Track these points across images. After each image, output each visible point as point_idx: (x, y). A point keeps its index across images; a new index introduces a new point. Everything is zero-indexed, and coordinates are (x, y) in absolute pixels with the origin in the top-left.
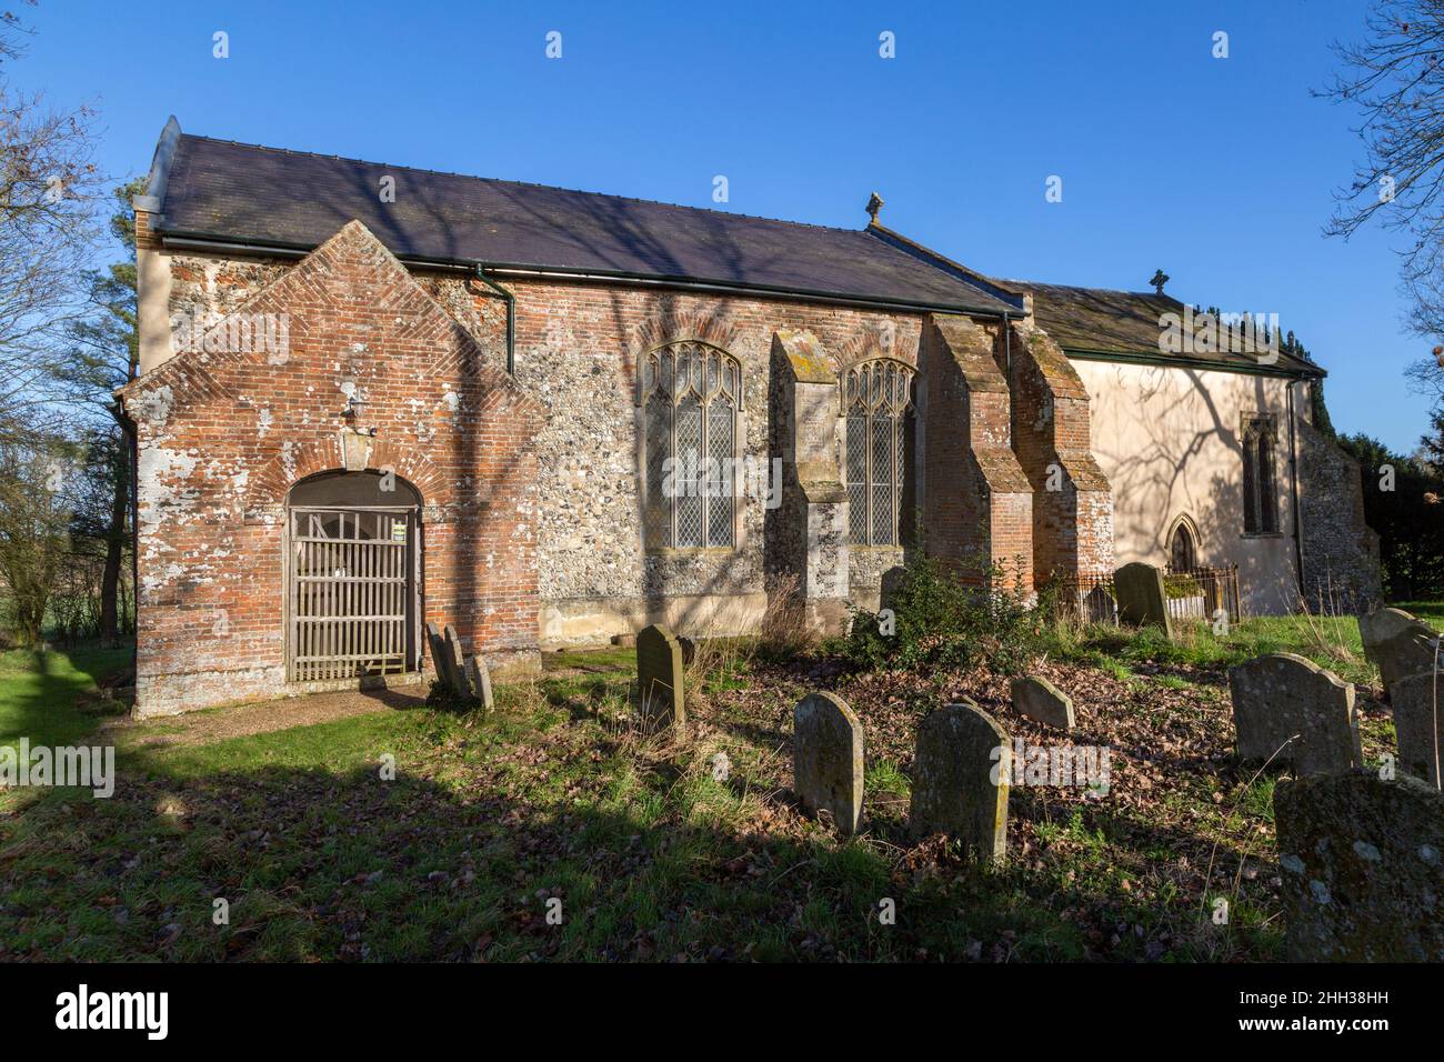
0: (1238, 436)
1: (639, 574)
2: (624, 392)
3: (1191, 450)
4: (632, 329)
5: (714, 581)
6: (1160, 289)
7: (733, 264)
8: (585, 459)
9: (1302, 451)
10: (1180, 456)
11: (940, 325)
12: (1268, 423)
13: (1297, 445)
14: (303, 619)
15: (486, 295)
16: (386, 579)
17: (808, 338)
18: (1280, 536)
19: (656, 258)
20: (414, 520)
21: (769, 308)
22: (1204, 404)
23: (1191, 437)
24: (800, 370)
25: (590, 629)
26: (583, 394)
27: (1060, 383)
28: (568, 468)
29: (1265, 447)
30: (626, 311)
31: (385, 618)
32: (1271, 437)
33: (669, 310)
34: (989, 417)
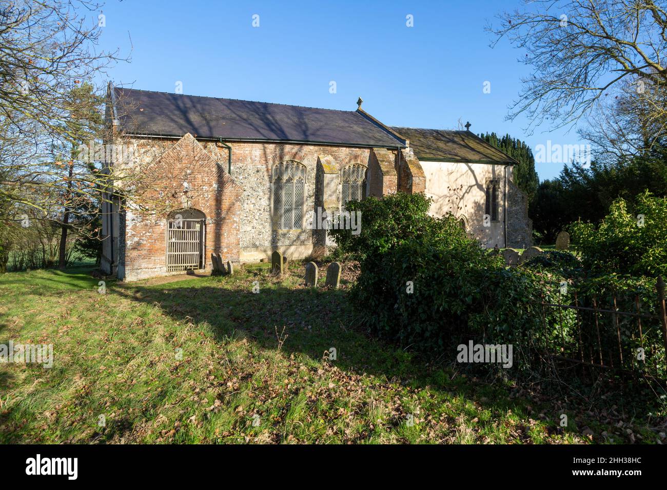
0: (484, 186)
1: (270, 239)
2: (266, 178)
3: (466, 192)
4: (270, 157)
5: (295, 241)
6: (468, 129)
7: (304, 133)
8: (253, 201)
9: (509, 191)
10: (462, 194)
11: (376, 152)
12: (496, 181)
13: (507, 189)
14: (170, 253)
15: (222, 147)
16: (194, 241)
17: (330, 158)
18: (499, 222)
19: (279, 132)
20: (203, 223)
21: (317, 148)
22: (472, 175)
23: (467, 188)
24: (326, 170)
25: (253, 257)
26: (253, 179)
27: (416, 172)
28: (247, 204)
29: (495, 190)
30: (268, 151)
31: (193, 253)
32: (497, 186)
33: (282, 150)
34: (389, 184)
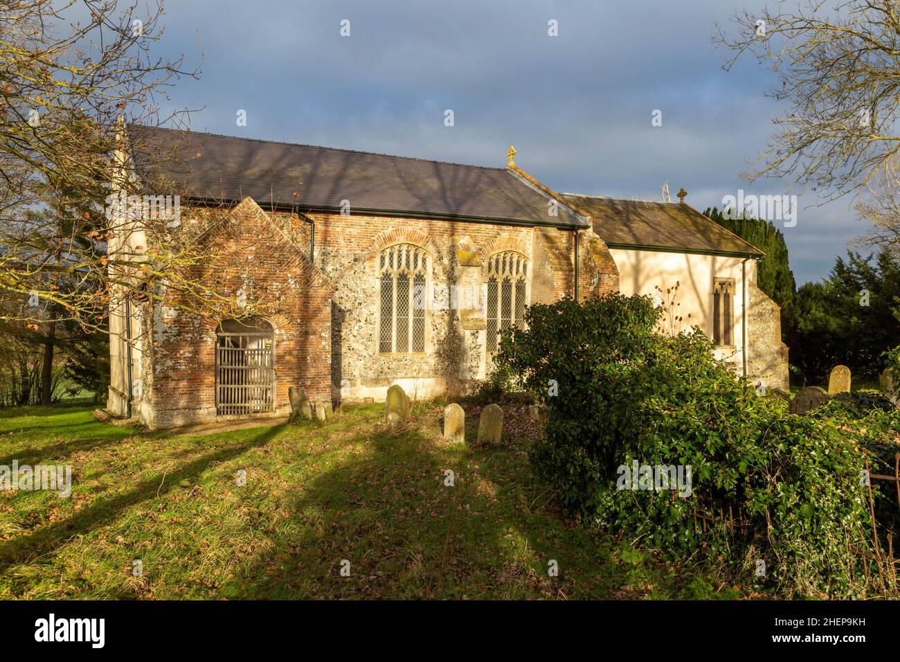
1: (376, 366)
2: (369, 270)
3: (681, 300)
9: (749, 299)
11: (540, 233)
12: (730, 284)
13: (747, 296)
14: (223, 386)
17: (468, 240)
18: (734, 347)
20: (274, 339)
21: (446, 224)
22: (691, 273)
23: (682, 293)
24: (462, 260)
26: (348, 272)
29: (727, 296)
30: (371, 228)
31: (260, 386)
32: (730, 292)
34: (563, 284)
